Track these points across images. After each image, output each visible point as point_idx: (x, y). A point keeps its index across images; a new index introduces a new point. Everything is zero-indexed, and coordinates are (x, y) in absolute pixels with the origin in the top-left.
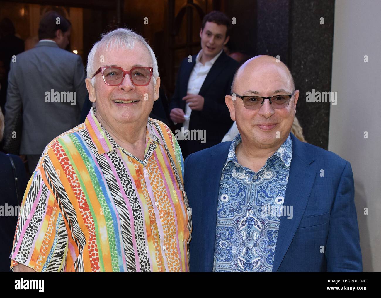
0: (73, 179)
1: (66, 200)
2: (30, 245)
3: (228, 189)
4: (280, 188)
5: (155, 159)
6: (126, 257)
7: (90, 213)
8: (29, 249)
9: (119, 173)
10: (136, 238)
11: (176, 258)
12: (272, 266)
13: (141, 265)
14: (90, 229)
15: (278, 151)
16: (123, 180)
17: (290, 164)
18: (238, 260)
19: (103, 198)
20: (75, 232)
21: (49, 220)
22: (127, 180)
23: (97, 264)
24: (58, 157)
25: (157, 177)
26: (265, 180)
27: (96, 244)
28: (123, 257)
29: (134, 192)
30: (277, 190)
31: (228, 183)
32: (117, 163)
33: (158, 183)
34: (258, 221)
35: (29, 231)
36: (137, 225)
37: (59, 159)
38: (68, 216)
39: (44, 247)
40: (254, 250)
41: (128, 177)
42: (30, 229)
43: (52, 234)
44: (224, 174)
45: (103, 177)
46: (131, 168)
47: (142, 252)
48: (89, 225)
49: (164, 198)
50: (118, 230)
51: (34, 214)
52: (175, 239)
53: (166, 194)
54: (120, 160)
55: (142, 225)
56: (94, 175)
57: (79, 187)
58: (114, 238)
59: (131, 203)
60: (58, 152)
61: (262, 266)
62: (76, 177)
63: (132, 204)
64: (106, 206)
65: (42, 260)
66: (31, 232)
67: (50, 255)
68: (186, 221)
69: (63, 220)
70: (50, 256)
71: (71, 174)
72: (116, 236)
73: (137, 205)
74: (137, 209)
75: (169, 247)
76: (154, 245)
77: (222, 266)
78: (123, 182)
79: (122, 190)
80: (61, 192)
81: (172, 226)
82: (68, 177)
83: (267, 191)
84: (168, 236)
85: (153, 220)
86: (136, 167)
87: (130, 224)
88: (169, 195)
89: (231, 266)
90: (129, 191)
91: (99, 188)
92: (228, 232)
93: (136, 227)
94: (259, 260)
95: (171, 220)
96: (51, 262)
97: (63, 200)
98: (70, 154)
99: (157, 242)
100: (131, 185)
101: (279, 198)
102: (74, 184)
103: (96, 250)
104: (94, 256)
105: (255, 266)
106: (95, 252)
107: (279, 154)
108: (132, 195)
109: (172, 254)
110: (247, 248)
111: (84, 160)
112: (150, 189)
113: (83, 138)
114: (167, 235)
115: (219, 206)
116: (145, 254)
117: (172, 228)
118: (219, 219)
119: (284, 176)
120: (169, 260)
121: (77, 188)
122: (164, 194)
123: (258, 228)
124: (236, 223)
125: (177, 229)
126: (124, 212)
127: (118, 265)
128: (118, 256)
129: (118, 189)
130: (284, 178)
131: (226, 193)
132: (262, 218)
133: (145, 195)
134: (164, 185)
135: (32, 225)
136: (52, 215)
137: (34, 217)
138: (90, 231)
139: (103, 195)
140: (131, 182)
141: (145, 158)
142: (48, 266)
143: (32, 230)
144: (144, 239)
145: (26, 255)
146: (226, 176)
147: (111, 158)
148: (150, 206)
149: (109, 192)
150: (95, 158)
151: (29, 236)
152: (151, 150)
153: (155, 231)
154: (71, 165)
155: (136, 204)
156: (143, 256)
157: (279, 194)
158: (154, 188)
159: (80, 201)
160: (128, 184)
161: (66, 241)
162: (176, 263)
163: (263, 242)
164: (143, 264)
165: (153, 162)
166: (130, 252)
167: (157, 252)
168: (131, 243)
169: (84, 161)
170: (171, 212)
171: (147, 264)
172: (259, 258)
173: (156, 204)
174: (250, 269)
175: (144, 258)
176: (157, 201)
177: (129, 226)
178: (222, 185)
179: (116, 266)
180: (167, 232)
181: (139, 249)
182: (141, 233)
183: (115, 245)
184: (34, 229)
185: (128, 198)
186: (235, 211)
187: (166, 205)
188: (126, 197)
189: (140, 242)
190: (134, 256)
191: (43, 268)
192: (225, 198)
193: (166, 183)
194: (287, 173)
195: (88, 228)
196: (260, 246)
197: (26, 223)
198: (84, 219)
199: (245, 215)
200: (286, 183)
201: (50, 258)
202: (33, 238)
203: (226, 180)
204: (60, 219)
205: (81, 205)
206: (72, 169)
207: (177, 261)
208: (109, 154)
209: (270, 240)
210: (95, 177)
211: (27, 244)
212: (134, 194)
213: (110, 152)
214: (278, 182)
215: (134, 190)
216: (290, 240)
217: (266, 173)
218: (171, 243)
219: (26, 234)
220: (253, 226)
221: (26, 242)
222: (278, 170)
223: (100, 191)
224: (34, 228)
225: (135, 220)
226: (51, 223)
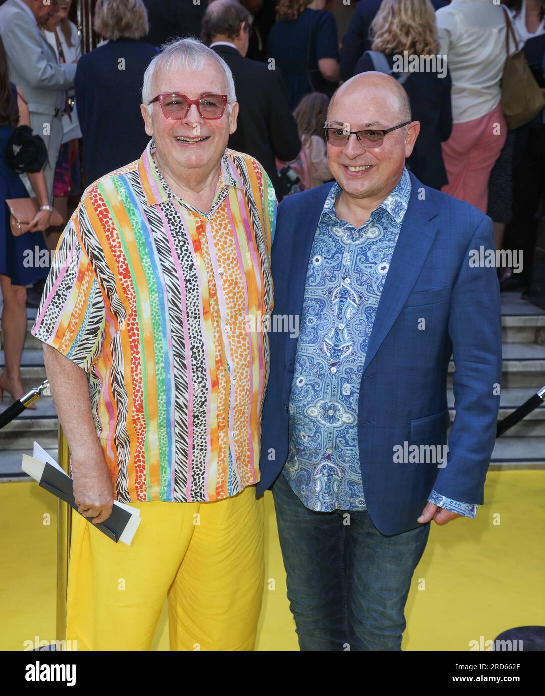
0: (112, 237)
1: (103, 264)
2: (55, 319)
3: (323, 249)
4: (386, 251)
5: (226, 211)
6: (173, 340)
7: (131, 281)
8: (53, 323)
9: (173, 230)
10: (188, 316)
11: (243, 342)
12: (366, 354)
13: (193, 351)
14: (131, 302)
15: (385, 202)
16: (177, 240)
17: (402, 219)
18: (324, 344)
19: (148, 264)
20: (114, 305)
21: (80, 289)
22: (182, 241)
23: (137, 347)
24: (94, 208)
25: (225, 235)
26: (368, 239)
27: (137, 321)
28: (169, 341)
29: (190, 256)
30: (382, 254)
31: (323, 241)
32: (171, 217)
33: (225, 243)
34: (354, 294)
35: (56, 300)
36: (190, 300)
37: (96, 210)
38: (105, 283)
39: (73, 322)
40: (346, 332)
41: (184, 236)
42: (56, 297)
43: (82, 306)
44: (319, 228)
45: (151, 236)
46: (190, 223)
47: (196, 335)
48: (130, 296)
49: (232, 263)
50: (164, 306)
51: (63, 279)
52: (243, 317)
53: (235, 257)
54: (176, 213)
55: (197, 300)
56: (139, 233)
57: (119, 247)
58: (158, 316)
59: (184, 271)
60: (96, 201)
61: (353, 354)
62: (117, 234)
63: (185, 273)
64: (152, 274)
65: (69, 338)
66: (58, 302)
67: (81, 332)
68: (262, 294)
69: (99, 289)
70: (80, 334)
71: (111, 230)
72: (162, 314)
73: (192, 274)
74: (191, 279)
75: (235, 329)
76: (213, 325)
77: (304, 349)
78: (176, 243)
79: (174, 254)
80: (98, 252)
81: (240, 301)
82: (107, 233)
83: (368, 255)
84: (234, 314)
85: (214, 292)
86: (197, 222)
87: (180, 299)
88: (239, 259)
89: (315, 351)
90: (183, 254)
91: (144, 250)
92: (318, 305)
93: (189, 303)
94: (351, 346)
95: (238, 293)
96: (82, 341)
97: (99, 264)
98: (110, 204)
99: (217, 322)
100: (187, 247)
101: (383, 265)
102: (114, 244)
103: (137, 329)
104: (134, 336)
105: (344, 353)
106: (135, 332)
107: (386, 206)
108: (187, 261)
109: (238, 337)
110: (337, 329)
111: (129, 212)
112: (213, 251)
113: (130, 183)
114: (231, 312)
115: (309, 271)
116: (199, 338)
117: (240, 302)
118: (308, 288)
119: (393, 236)
120: (233, 344)
121: (116, 249)
122: (233, 258)
123: (354, 304)
124: (327, 294)
125: (247, 304)
126: (173, 284)
127: (162, 351)
128: (162, 339)
129: (169, 252)
130: (393, 237)
131: (319, 254)
132: (360, 290)
133: (205, 259)
134: (234, 246)
135: (60, 293)
136: (83, 282)
137: (63, 283)
138: (130, 304)
139: (149, 260)
140: (188, 243)
141: (212, 210)
142: (77, 345)
143: (60, 299)
144: (199, 318)
145: (49, 331)
146: (322, 231)
147: (164, 211)
148: (211, 274)
149: (157, 256)
150: (143, 210)
151: (55, 307)
152: (220, 199)
153: (216, 307)
154: (111, 219)
155: (191, 272)
156: (196, 340)
157: (384, 259)
158: (219, 249)
159: (119, 265)
160: (183, 246)
161: (101, 315)
162: (243, 348)
163: (358, 323)
164: (195, 350)
165: (223, 215)
166: (179, 335)
167: (216, 334)
168: (181, 324)
169: (128, 215)
170: (240, 282)
171: (201, 350)
172: (351, 343)
173: (219, 272)
174: (338, 357)
175: (196, 343)
176: (222, 267)
177: (179, 302)
178: (316, 243)
179: (159, 352)
180: (231, 308)
181: (190, 331)
182: (195, 310)
183: (159, 325)
184: (62, 299)
185: (181, 264)
186: (327, 279)
187: (233, 272)
188: (179, 262)
189: (193, 321)
190: (183, 339)
191: (72, 348)
192: (317, 260)
193: (237, 244)
194: (397, 231)
195: (129, 301)
196: (354, 327)
197: (53, 290)
198: (124, 289)
199: (339, 285)
200: (395, 245)
201: (80, 336)
202: (60, 309)
203: (321, 237)
204: (95, 287)
205: (121, 270)
206: (113, 224)
207: (244, 345)
208: (162, 205)
209: (368, 320)
210: (141, 236)
211: (50, 317)
212: (189, 260)
213: (163, 203)
214: (384, 242)
215: (190, 253)
216: (392, 323)
217: (371, 230)
218: (237, 322)
219: (51, 304)
220: (347, 300)
221: (50, 315)
222: (386, 226)
223: (146, 254)
224: (62, 296)
225: (187, 294)
226: (82, 292)
